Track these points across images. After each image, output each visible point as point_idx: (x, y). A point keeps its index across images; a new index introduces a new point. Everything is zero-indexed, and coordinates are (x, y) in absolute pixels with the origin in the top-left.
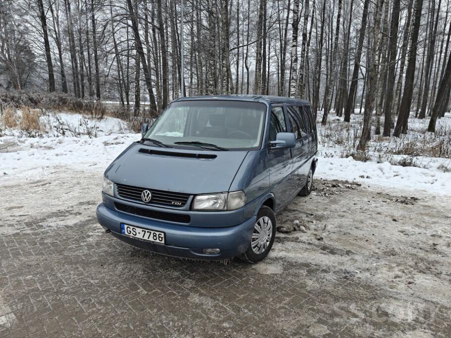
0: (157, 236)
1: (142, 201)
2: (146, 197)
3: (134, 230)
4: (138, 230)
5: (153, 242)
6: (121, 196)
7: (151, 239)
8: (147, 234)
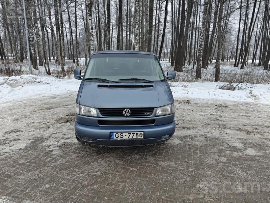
0: (139, 135)
1: (124, 116)
2: (127, 113)
3: (122, 134)
4: (124, 134)
5: (136, 139)
6: (102, 115)
7: (135, 137)
8: (132, 135)
